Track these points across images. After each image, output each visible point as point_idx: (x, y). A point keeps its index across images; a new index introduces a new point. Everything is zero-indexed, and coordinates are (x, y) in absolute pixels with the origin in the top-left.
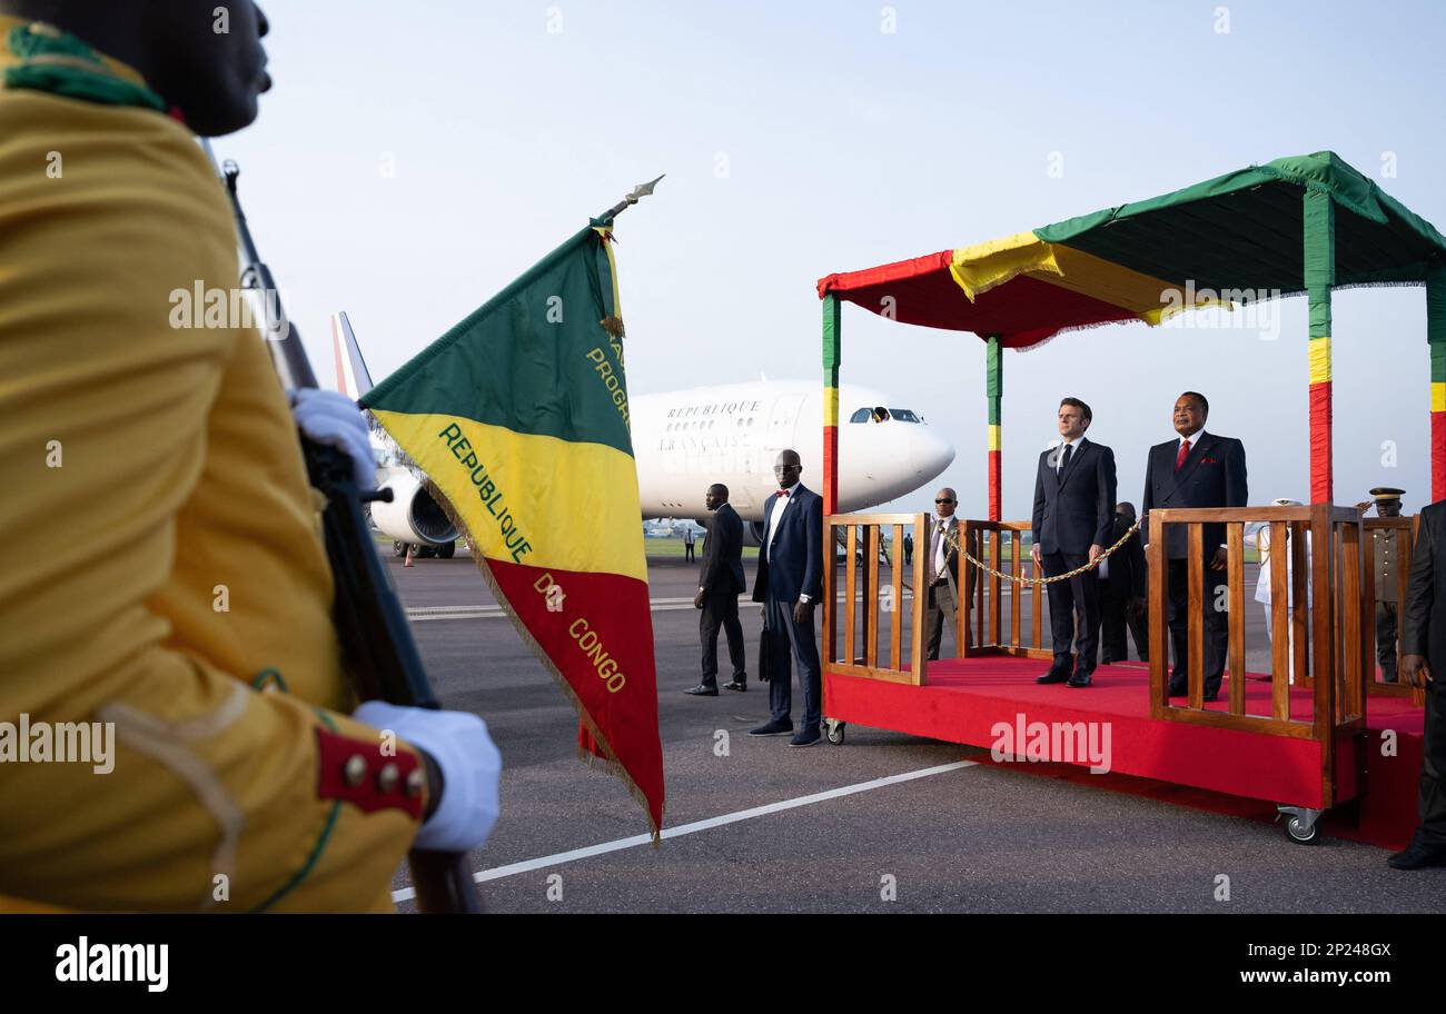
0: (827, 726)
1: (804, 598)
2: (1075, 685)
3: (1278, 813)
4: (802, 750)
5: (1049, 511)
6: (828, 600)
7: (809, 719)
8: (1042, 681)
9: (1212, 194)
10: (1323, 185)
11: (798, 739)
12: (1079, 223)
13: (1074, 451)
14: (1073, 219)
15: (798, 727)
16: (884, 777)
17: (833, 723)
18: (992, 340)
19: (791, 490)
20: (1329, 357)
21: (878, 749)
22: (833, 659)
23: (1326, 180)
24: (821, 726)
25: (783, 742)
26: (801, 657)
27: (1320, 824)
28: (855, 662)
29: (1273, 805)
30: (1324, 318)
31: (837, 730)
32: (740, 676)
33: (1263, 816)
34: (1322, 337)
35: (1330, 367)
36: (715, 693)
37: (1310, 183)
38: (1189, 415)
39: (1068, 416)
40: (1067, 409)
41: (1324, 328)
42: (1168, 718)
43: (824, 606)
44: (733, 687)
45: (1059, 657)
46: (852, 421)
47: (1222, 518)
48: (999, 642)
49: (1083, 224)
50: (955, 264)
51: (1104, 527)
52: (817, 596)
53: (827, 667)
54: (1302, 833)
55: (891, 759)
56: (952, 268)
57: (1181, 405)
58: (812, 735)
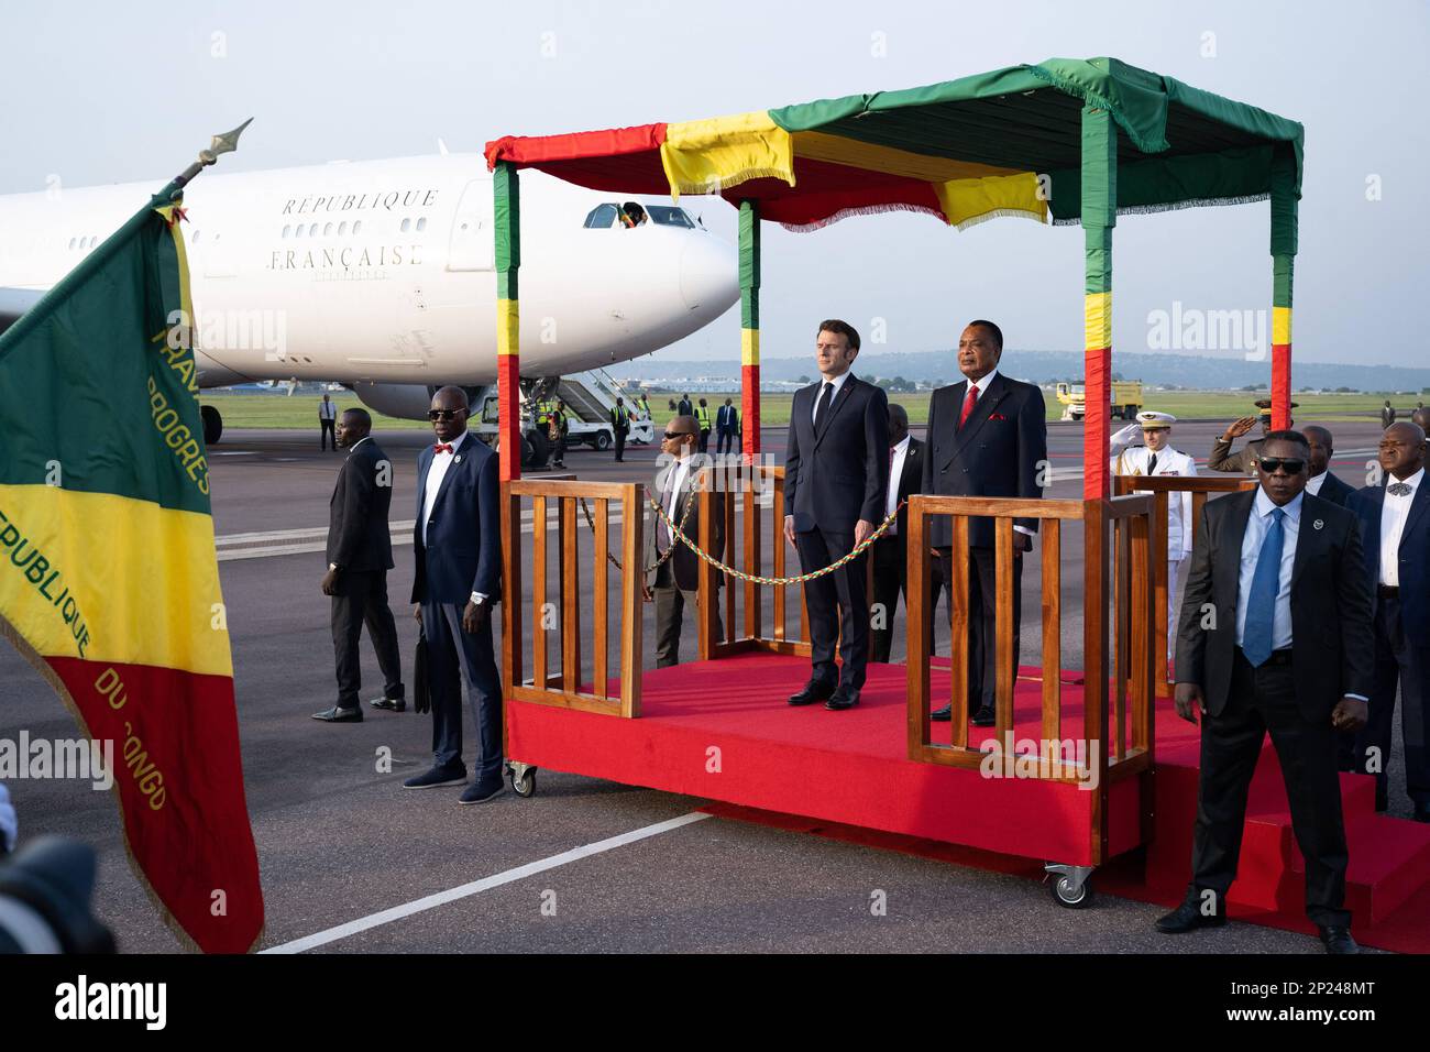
0: (512, 772)
1: (477, 598)
2: (837, 707)
3: (1045, 872)
4: (478, 808)
5: (804, 472)
6: (509, 599)
7: (486, 764)
8: (796, 702)
9: (980, 94)
10: (1102, 100)
11: (472, 793)
12: (823, 109)
13: (835, 392)
14: (817, 102)
15: (472, 772)
16: (583, 844)
17: (520, 768)
18: (745, 206)
19: (455, 444)
20: (1107, 317)
21: (581, 801)
22: (517, 681)
23: (1106, 94)
24: (503, 773)
25: (452, 793)
26: (473, 679)
27: (1090, 885)
28: (550, 684)
29: (1042, 863)
30: (1102, 268)
31: (525, 776)
32: (395, 690)
33: (1030, 875)
34: (1099, 292)
35: (1109, 329)
36: (357, 717)
37: (1089, 96)
38: (976, 352)
39: (828, 346)
40: (827, 336)
41: (1101, 281)
42: (928, 760)
43: (504, 607)
44: (386, 705)
45: (819, 667)
46: (587, 225)
47: (990, 511)
48: (758, 634)
49: (829, 112)
50: (670, 143)
51: (875, 496)
52: (494, 594)
53: (511, 693)
54: (1070, 895)
55: (596, 817)
56: (663, 150)
57: (968, 339)
58: (492, 784)
